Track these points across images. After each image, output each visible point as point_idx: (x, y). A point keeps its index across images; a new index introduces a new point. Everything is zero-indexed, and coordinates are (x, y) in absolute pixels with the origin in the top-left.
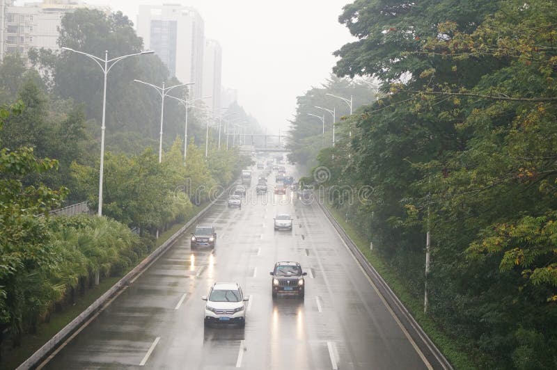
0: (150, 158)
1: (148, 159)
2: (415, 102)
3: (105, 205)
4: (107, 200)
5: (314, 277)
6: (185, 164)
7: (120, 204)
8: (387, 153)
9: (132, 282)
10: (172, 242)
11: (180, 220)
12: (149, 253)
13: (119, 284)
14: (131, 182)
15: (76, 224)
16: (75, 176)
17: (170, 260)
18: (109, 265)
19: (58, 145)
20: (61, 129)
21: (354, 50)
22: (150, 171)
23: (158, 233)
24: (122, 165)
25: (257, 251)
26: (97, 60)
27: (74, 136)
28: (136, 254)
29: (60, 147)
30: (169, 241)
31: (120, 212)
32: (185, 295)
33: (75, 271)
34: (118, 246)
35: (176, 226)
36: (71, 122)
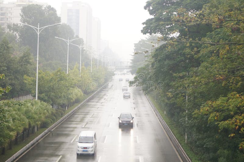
0: (60, 73)
1: (59, 73)
2: (169, 45)
3: (39, 95)
4: (40, 92)
5: (137, 127)
6: (80, 76)
7: (46, 94)
8: (166, 69)
9: (52, 130)
10: (74, 111)
11: (77, 101)
12: (62, 117)
13: (46, 131)
14: (51, 84)
15: (19, 104)
16: (26, 81)
17: (72, 120)
18: (40, 122)
19: (18, 67)
20: (20, 60)
21: (150, 22)
22: (60, 79)
23: (67, 107)
24: (47, 76)
25: (112, 115)
26: (35, 28)
27: (26, 63)
28: (55, 117)
29: (19, 69)
30: (72, 111)
31: (46, 98)
32: (77, 136)
33: (22, 125)
34: (44, 114)
35: (76, 104)
36: (24, 56)
